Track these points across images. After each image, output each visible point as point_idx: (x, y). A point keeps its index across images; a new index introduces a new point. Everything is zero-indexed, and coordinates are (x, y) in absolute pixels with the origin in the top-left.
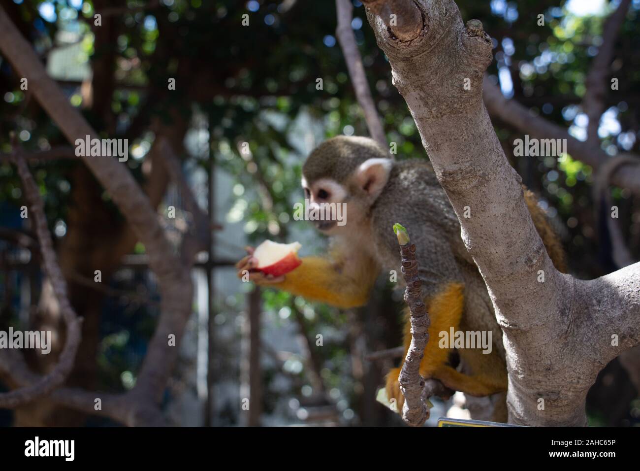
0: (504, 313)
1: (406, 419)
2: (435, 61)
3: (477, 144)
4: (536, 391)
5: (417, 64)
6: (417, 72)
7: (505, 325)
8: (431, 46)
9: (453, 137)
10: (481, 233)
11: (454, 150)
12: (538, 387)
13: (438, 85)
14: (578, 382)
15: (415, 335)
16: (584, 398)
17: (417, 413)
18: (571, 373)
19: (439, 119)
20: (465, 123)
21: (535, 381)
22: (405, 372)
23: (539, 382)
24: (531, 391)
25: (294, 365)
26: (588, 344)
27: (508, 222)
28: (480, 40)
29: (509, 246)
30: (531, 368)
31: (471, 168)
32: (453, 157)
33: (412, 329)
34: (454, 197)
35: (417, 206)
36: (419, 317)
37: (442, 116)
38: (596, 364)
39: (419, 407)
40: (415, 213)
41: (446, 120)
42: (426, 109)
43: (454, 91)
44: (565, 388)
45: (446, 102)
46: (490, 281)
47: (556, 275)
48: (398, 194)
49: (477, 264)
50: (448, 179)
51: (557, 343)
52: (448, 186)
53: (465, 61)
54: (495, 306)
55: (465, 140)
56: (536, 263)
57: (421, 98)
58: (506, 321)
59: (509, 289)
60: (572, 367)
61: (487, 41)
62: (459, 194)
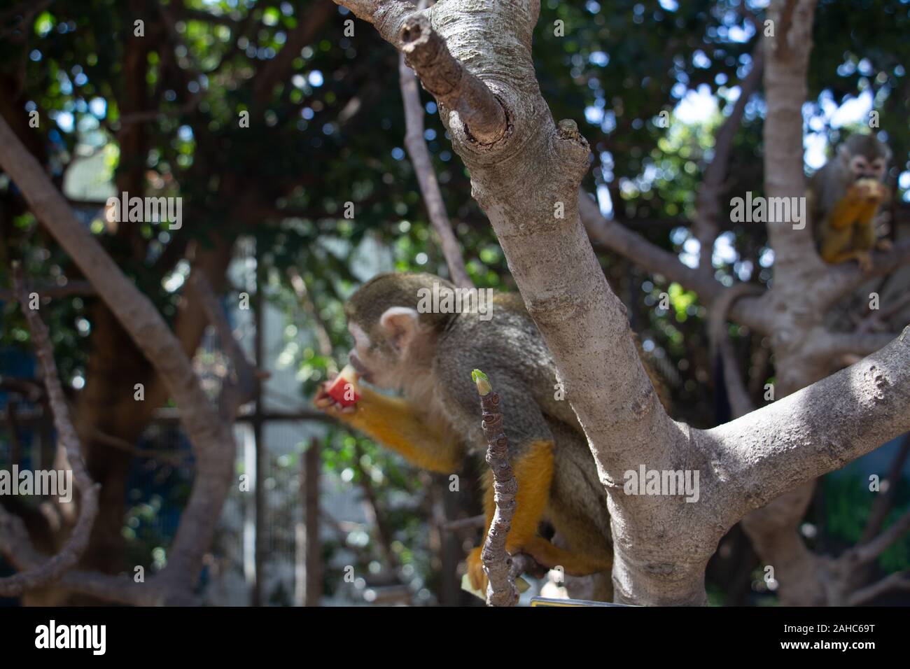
0: (608, 469)
1: (491, 604)
2: (522, 168)
3: (573, 267)
4: (646, 563)
5: (501, 172)
6: (500, 182)
7: (609, 484)
8: (517, 150)
9: (545, 259)
10: (580, 374)
11: (546, 274)
12: (649, 557)
13: (526, 197)
14: (696, 551)
15: (500, 503)
16: (704, 570)
17: (503, 597)
18: (688, 541)
19: (528, 237)
20: (558, 242)
21: (645, 550)
22: (488, 548)
23: (650, 552)
24: (642, 564)
25: (359, 538)
26: (707, 505)
27: (612, 360)
28: (574, 143)
29: (613, 388)
30: (640, 536)
31: (566, 295)
32: (545, 283)
33: (496, 496)
34: (547, 331)
35: (487, 350)
36: (504, 481)
37: (531, 234)
38: (717, 529)
39: (506, 590)
40: (485, 358)
41: (535, 239)
42: (512, 225)
43: (545, 203)
44: (681, 559)
45: (536, 217)
46: (592, 432)
47: (668, 424)
48: (462, 337)
49: (575, 411)
50: (539, 309)
51: (671, 504)
52: (540, 317)
53: (558, 168)
54: (597, 461)
55: (559, 262)
56: (645, 409)
57: (506, 213)
58: (611, 479)
59: (614, 440)
60: (689, 534)
61: (583, 144)
62: (553, 327)
